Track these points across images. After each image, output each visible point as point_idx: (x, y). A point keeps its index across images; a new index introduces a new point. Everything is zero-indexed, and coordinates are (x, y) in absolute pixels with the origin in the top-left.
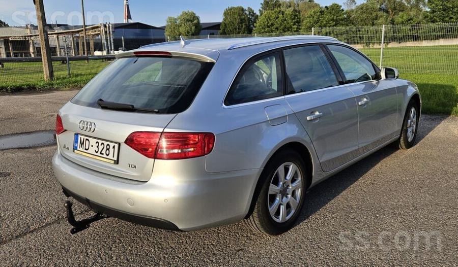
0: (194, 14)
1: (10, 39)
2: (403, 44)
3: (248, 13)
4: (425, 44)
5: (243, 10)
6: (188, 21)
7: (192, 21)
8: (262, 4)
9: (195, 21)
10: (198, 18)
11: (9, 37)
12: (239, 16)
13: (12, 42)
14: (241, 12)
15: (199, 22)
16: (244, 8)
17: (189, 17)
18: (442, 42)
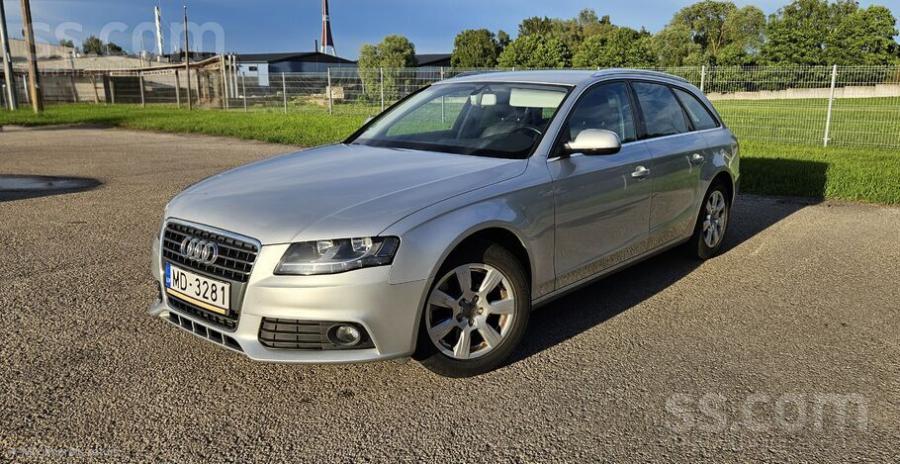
0: (406, 40)
1: (111, 74)
2: (728, 97)
3: (497, 40)
4: (763, 95)
5: (488, 34)
6: (396, 50)
7: (402, 51)
8: (521, 26)
9: (408, 52)
10: (411, 46)
11: (109, 71)
12: (482, 43)
13: (113, 79)
14: (485, 37)
15: (413, 53)
16: (491, 31)
17: (397, 45)
18: (789, 94)
